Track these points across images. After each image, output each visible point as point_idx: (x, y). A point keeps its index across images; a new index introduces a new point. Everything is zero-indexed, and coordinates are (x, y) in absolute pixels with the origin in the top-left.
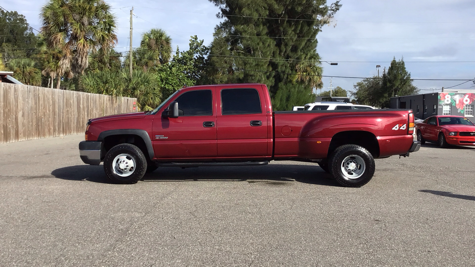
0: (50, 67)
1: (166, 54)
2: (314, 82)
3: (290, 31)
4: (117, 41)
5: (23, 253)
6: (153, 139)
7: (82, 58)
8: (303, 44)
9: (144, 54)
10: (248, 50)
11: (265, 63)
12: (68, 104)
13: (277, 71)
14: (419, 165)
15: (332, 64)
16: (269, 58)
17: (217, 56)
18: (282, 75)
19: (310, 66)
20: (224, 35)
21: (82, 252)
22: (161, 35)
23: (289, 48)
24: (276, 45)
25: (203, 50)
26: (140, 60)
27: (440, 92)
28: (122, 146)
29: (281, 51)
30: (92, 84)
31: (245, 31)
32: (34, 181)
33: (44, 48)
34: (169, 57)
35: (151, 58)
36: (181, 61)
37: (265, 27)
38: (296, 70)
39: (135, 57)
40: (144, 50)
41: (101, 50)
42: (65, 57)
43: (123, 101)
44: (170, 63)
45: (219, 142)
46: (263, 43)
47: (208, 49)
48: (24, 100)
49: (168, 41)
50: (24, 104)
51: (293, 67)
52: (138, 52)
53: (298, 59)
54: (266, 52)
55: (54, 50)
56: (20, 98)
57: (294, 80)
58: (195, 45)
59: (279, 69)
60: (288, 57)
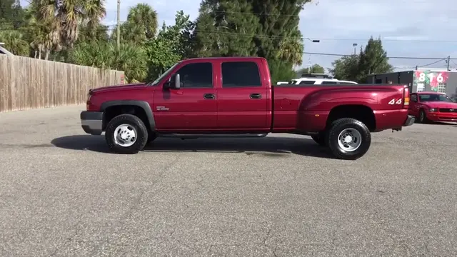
0: (39, 39)
1: (152, 29)
2: (296, 59)
3: (274, 8)
4: (106, 14)
5: (40, 220)
6: (154, 110)
7: (71, 31)
8: (286, 21)
9: (130, 28)
10: (232, 26)
11: (249, 39)
12: (58, 75)
13: (261, 48)
14: (406, 139)
15: (314, 41)
16: (253, 35)
17: (203, 32)
18: (265, 51)
19: (292, 43)
20: (210, 11)
21: (99, 219)
22: (147, 10)
23: (273, 25)
24: (260, 22)
25: (189, 26)
26: (127, 34)
27: (414, 70)
28: (124, 117)
29: (264, 28)
30: (81, 56)
31: (230, 8)
32: (35, 150)
33: (33, 20)
34: (155, 31)
35: (137, 32)
36: (167, 36)
37: (249, 3)
38: (279, 47)
39: (122, 31)
40: (131, 24)
41: (90, 23)
42: (55, 29)
43: (111, 74)
44: (156, 38)
45: (219, 113)
46: (247, 20)
47: (194, 24)
48: (17, 70)
49: (154, 15)
50: (17, 75)
51: (276, 45)
52: (125, 25)
53: (280, 35)
54: (250, 29)
55: (42, 23)
56: (13, 69)
57: (277, 57)
58: (181, 20)
59: (263, 46)
60: (271, 34)
